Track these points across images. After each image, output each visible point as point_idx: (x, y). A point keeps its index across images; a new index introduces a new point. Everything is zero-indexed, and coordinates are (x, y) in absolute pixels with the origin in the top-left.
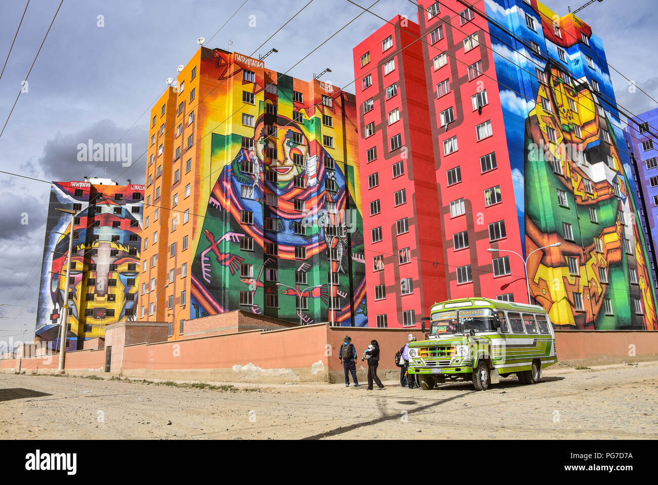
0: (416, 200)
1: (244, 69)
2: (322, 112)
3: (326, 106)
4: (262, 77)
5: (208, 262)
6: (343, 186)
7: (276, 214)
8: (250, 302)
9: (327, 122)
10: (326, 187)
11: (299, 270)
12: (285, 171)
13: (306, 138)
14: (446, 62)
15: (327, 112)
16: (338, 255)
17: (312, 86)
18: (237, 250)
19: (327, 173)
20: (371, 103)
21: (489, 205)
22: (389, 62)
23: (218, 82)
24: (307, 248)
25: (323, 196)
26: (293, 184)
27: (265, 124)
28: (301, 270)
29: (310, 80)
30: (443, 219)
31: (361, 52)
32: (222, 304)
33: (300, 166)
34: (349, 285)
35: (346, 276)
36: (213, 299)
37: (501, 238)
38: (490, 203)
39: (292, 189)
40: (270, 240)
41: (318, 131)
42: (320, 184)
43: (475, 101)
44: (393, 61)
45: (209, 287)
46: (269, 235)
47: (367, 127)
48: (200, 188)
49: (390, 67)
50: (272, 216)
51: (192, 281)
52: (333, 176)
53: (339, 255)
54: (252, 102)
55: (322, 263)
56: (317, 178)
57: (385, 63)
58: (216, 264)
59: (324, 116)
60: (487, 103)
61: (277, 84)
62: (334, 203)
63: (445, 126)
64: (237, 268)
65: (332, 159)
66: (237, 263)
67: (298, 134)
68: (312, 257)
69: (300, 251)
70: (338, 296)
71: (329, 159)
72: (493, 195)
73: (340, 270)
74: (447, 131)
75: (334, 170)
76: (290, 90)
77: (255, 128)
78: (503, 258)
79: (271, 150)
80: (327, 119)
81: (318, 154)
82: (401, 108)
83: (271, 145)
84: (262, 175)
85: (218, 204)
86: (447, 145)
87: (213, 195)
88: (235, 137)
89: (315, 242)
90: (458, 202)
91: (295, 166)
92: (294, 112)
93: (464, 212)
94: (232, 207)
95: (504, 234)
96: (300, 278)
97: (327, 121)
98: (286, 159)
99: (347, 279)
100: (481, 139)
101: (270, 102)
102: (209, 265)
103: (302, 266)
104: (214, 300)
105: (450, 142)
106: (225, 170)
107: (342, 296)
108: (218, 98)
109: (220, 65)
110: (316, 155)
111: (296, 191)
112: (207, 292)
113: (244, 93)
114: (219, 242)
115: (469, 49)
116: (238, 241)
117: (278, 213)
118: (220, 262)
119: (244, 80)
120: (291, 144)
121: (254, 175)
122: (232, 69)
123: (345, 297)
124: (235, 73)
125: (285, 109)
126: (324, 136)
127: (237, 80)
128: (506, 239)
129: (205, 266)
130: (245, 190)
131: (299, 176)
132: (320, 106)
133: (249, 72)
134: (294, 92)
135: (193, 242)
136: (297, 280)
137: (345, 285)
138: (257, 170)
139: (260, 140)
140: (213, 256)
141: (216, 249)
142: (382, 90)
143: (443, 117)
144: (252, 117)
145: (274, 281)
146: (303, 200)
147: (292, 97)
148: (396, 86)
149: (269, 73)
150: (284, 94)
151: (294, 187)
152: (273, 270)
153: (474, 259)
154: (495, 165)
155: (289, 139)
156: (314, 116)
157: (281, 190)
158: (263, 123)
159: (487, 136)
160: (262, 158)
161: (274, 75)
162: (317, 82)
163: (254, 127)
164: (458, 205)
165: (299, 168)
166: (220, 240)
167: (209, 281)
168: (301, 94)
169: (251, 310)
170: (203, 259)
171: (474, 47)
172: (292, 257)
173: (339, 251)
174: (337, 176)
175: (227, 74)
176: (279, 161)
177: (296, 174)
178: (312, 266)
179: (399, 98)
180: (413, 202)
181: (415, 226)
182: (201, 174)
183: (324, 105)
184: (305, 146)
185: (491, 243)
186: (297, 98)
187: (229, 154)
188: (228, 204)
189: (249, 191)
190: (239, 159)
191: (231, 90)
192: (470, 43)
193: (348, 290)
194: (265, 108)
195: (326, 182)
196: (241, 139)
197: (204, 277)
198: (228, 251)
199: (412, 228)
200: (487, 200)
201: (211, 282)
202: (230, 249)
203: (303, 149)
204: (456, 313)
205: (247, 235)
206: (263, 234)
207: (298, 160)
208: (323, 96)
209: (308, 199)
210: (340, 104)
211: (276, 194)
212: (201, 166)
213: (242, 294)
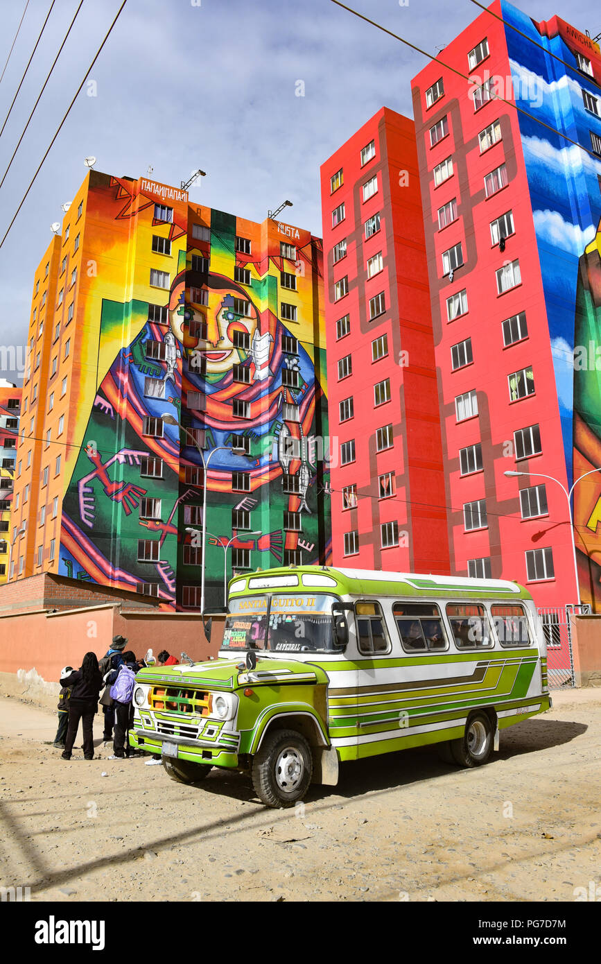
0: (405, 395)
1: (157, 203)
2: (281, 268)
3: (286, 258)
4: (185, 215)
5: (89, 495)
6: (311, 381)
7: (203, 423)
8: (155, 556)
9: (288, 283)
10: (284, 381)
11: (238, 508)
12: (219, 357)
13: (255, 307)
14: (451, 173)
15: (287, 269)
16: (300, 487)
17: (265, 229)
18: (136, 477)
19: (286, 360)
20: (344, 248)
21: (515, 399)
22: (369, 181)
23: (115, 222)
24: (252, 474)
25: (279, 395)
26: (231, 376)
27: (187, 286)
28: (241, 508)
29: (262, 220)
30: (444, 426)
31: (330, 170)
32: (111, 560)
33: (244, 350)
34: (317, 531)
35: (313, 516)
36: (96, 551)
37: (534, 453)
38: (517, 396)
39: (229, 384)
40: (192, 462)
41: (273, 296)
42: (274, 377)
43: (495, 230)
44: (376, 180)
45: (91, 534)
46: (190, 454)
47: (338, 286)
48: (81, 383)
49: (371, 189)
50: (196, 425)
51: (63, 524)
52: (295, 365)
53: (302, 485)
54: (168, 252)
55: (274, 498)
56: (270, 368)
57: (365, 185)
58: (102, 498)
59: (283, 274)
60: (513, 231)
61: (209, 226)
62: (295, 405)
63: (449, 274)
64: (134, 504)
65: (295, 339)
66: (133, 496)
67: (242, 301)
68: (260, 488)
69: (241, 479)
70: (299, 548)
71: (289, 338)
72: (521, 384)
73: (304, 509)
74: (452, 282)
75: (297, 356)
76: (230, 236)
77: (171, 292)
78: (537, 488)
79: (198, 324)
80: (288, 279)
81: (273, 331)
82: (385, 252)
83: (197, 318)
84: (180, 363)
85: (109, 406)
86: (452, 305)
87: (100, 392)
88: (137, 305)
89: (265, 466)
90: (467, 397)
91: (235, 350)
92: (236, 269)
93: (476, 413)
94: (129, 411)
95: (538, 448)
96: (239, 520)
97: (288, 281)
98: (221, 338)
99: (316, 522)
100: (504, 290)
101: (197, 252)
102: (92, 499)
103: (243, 502)
104: (98, 554)
105: (457, 301)
106: (122, 355)
107: (306, 548)
108: (115, 247)
109: (119, 197)
110: (268, 333)
111: (237, 388)
112: (86, 540)
113: (155, 238)
114: (108, 464)
115: (487, 148)
116: (138, 463)
117: (207, 421)
118: (109, 495)
119: (155, 219)
120: (230, 316)
121: (167, 362)
122: (137, 203)
123: (310, 550)
124: (141, 209)
125: (222, 263)
126: (283, 304)
127: (143, 218)
128: (541, 455)
129: (84, 501)
130: (151, 386)
131: (241, 365)
132: (278, 259)
133: (163, 208)
134: (238, 238)
135: (66, 464)
136: (234, 523)
137: (311, 532)
138: (172, 354)
139: (179, 309)
140: (99, 487)
141: (102, 475)
142: (359, 227)
143: (446, 261)
144: (167, 274)
145: (197, 524)
146: (247, 402)
147: (233, 246)
148: (379, 218)
149: (198, 209)
150: (222, 242)
151: (234, 382)
152: (195, 508)
153: (491, 491)
154: (524, 332)
155: (226, 309)
156: (267, 274)
157: (212, 385)
158: (183, 284)
159: (514, 285)
160: (181, 336)
161: (205, 213)
162: (272, 223)
163: (169, 289)
164: (468, 402)
165: (241, 352)
166: (111, 461)
167: (90, 524)
168: (248, 242)
169: (156, 569)
170: (82, 490)
171: (494, 142)
172: (227, 487)
173: (302, 480)
174: (303, 364)
175: (130, 212)
176: (210, 342)
177: (237, 361)
178: (259, 502)
179: (382, 236)
180: (401, 398)
181: (403, 437)
182: (82, 361)
183: (283, 258)
184: (253, 319)
185: (517, 462)
186: (242, 247)
187: (128, 331)
188: (123, 406)
189: (158, 386)
190: (143, 338)
191: (135, 235)
192: (489, 137)
193: (316, 540)
194: (187, 262)
195: (283, 374)
196: (148, 308)
197: (83, 518)
198: (121, 479)
199: (399, 441)
200: (512, 391)
201: (93, 526)
202: (124, 474)
203: (249, 325)
204: (263, 602)
205: (153, 453)
206: (178, 453)
207: (241, 340)
208: (282, 243)
209: (255, 399)
210: (310, 256)
211: (203, 392)
212: (83, 348)
213: (141, 544)
